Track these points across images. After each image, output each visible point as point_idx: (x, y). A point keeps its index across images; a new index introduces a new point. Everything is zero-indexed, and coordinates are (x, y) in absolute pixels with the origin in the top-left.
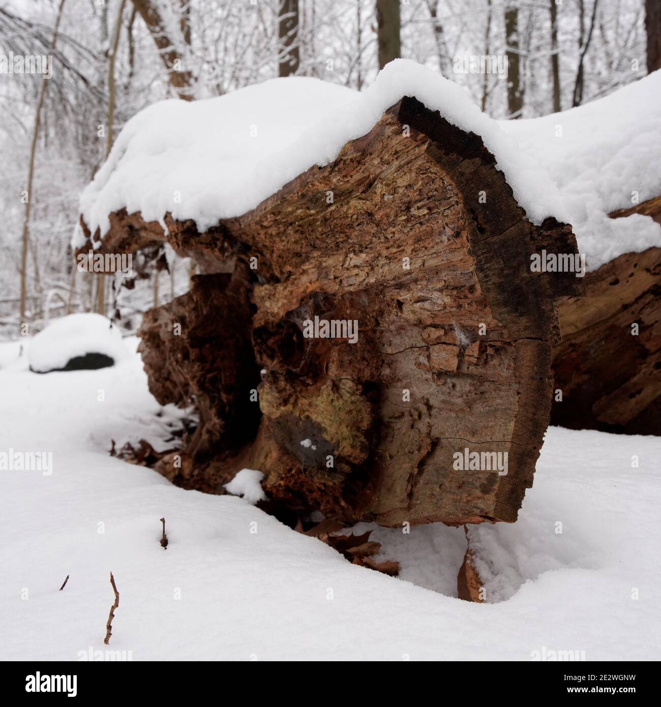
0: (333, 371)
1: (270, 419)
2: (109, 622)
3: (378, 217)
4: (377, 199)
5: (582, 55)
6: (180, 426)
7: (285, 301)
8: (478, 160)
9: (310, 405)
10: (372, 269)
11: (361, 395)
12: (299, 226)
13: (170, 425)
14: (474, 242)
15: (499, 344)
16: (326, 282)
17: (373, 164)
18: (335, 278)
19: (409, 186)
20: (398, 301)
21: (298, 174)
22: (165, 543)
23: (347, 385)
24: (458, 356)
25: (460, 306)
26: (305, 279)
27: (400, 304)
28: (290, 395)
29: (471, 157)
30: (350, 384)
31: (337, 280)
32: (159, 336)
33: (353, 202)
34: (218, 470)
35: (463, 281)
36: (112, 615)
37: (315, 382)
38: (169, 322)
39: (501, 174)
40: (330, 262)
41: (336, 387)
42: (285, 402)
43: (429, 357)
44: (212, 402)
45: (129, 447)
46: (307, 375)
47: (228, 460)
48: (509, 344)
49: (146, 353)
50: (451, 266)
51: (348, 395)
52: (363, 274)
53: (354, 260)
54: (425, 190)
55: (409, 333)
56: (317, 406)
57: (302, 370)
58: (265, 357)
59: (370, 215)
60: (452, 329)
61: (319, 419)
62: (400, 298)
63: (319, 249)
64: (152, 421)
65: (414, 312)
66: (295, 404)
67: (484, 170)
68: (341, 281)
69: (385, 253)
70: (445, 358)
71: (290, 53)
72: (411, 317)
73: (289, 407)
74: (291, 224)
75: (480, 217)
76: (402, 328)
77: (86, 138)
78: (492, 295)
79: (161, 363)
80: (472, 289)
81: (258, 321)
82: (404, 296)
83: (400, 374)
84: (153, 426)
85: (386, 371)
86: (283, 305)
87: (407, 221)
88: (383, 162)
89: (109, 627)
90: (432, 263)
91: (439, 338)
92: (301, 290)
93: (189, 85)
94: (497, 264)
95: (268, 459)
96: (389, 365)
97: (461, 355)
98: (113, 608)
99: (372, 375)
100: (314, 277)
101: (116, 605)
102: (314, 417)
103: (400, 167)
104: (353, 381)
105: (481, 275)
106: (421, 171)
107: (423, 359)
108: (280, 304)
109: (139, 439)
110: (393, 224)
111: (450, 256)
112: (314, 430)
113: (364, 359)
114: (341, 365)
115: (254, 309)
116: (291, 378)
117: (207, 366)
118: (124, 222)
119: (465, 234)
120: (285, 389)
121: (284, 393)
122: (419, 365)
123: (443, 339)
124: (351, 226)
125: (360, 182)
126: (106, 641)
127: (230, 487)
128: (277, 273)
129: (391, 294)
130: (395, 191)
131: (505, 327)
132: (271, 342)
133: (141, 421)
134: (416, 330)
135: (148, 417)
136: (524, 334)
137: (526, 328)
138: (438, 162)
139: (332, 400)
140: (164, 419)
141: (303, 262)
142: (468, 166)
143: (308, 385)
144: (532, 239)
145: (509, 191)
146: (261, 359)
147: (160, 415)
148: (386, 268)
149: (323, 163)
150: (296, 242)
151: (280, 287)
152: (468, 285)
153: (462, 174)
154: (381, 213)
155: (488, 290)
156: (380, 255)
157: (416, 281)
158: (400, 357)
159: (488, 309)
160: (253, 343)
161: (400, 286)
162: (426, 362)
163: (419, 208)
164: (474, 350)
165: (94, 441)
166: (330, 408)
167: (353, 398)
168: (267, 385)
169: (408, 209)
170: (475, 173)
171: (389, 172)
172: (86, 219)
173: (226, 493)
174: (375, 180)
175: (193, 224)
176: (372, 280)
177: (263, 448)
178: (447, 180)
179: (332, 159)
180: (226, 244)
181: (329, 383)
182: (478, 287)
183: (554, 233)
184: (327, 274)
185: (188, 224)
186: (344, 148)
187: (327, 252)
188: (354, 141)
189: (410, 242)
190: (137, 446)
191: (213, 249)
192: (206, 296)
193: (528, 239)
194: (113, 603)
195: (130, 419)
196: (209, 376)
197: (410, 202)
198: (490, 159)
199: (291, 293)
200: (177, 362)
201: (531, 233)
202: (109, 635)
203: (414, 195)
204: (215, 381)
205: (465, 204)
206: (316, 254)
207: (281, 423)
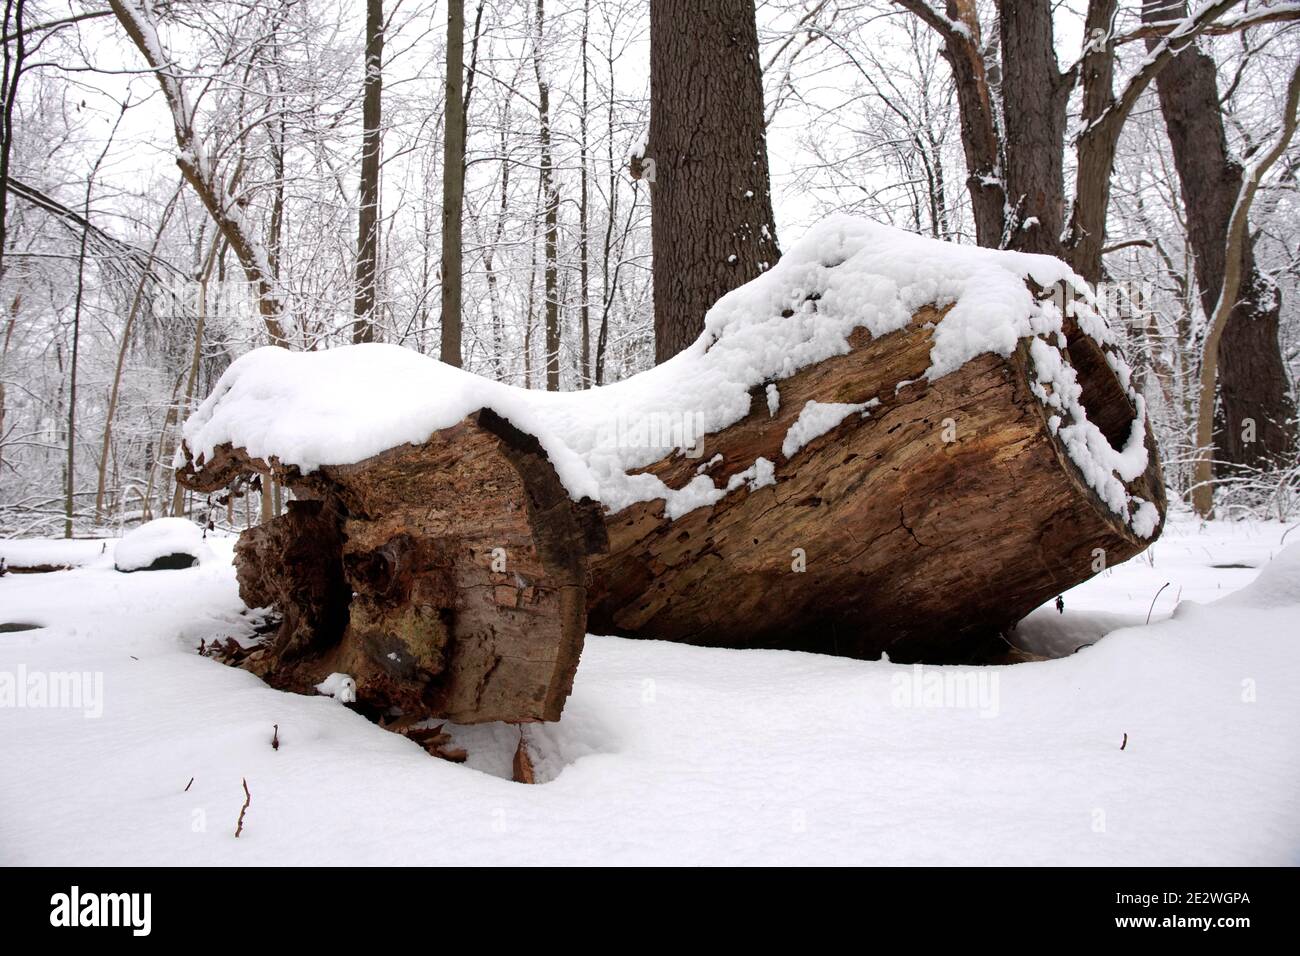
0: (415, 597)
1: (359, 633)
2: (241, 818)
3: (457, 486)
4: (458, 475)
5: (607, 310)
6: (263, 623)
7: (375, 538)
8: (535, 455)
9: (396, 624)
10: (451, 523)
11: (439, 619)
12: (392, 483)
13: (254, 623)
14: (532, 515)
15: (548, 589)
16: (411, 527)
17: (456, 450)
18: (420, 525)
19: (484, 469)
20: (471, 550)
21: (394, 446)
22: (276, 745)
23: (427, 610)
24: (517, 595)
25: (519, 560)
26: (393, 522)
27: (472, 553)
28: (378, 615)
29: (530, 452)
30: (430, 610)
31: (422, 528)
32: (254, 551)
33: (438, 474)
34: (307, 670)
35: (522, 542)
36: (243, 813)
37: (399, 605)
38: (265, 541)
39: (552, 465)
40: (416, 512)
41: (418, 612)
42: (374, 620)
43: (494, 594)
44: (302, 610)
45: (216, 644)
46: (392, 598)
47: (315, 661)
48: (555, 589)
49: (242, 566)
50: (514, 531)
51: (428, 619)
52: (443, 527)
53: (435, 514)
54: (496, 473)
55: (479, 574)
56: (401, 626)
57: (388, 594)
58: (354, 579)
59: (452, 484)
60: (512, 575)
61: (404, 637)
62: (473, 549)
63: (407, 502)
64: (237, 619)
65: (484, 560)
66: (382, 623)
67: (539, 462)
68: (424, 529)
69: (461, 512)
70: (506, 596)
71: (366, 292)
72: (481, 564)
73: (377, 625)
74: (384, 479)
75: (536, 497)
76: (473, 569)
77: (173, 349)
78: (544, 554)
79: (255, 575)
80: (529, 549)
81: (348, 548)
82: (476, 547)
83: (470, 604)
84: (238, 624)
85: (459, 601)
86: (374, 540)
87: (481, 493)
88: (464, 449)
89: (240, 823)
90: (499, 526)
91: (503, 581)
92: (389, 531)
93: (276, 313)
94: (548, 532)
95: (355, 664)
96: (462, 597)
97: (519, 595)
98: (245, 807)
99: (448, 604)
100: (402, 522)
101: (248, 804)
102: (399, 634)
103: (477, 457)
104: (432, 607)
105: (536, 539)
106: (492, 460)
107: (489, 595)
108: (370, 539)
109: (226, 637)
110: (469, 493)
111: (513, 523)
112: (400, 646)
113: (441, 591)
114: (422, 593)
115: (345, 538)
116: (379, 600)
117: (299, 580)
118: (229, 454)
119: (524, 509)
120: (374, 610)
121: (372, 614)
122: (486, 599)
123: (506, 582)
124: (435, 490)
125: (444, 460)
126: (237, 835)
127: (321, 687)
128: (368, 513)
129: (465, 544)
130: (472, 471)
131: (553, 577)
132: (360, 567)
133: (227, 620)
134: (484, 572)
135: (233, 616)
136: (567, 582)
137: (568, 578)
138: (507, 456)
139: (415, 622)
140: (248, 617)
141: (392, 510)
142: (527, 459)
143: (393, 607)
144: (573, 512)
145: (557, 477)
146: (351, 580)
147: (244, 613)
148: (462, 524)
149: (416, 443)
150: (388, 494)
151: (371, 526)
152: (526, 545)
153: (523, 465)
154: (460, 484)
155: (541, 550)
156: (457, 513)
157: (486, 537)
158: (471, 591)
159: (540, 564)
160: (344, 566)
161: (473, 539)
162: (492, 597)
163: (490, 486)
164: (529, 592)
165: (184, 638)
166: (412, 628)
167: (432, 621)
168: (357, 605)
169: (482, 484)
170: (533, 464)
171: (469, 457)
172: (188, 444)
173: (317, 693)
174: (457, 460)
175: (297, 468)
176: (451, 532)
177: (349, 654)
178: (512, 469)
179: (424, 441)
180: (324, 486)
181: (413, 608)
182: (533, 547)
183: (588, 508)
184: (412, 523)
185: (293, 468)
186: (433, 434)
187: (413, 505)
188: (441, 431)
189: (483, 507)
190: (224, 643)
191: (312, 489)
192: (300, 521)
193: (570, 512)
194: (245, 804)
195: (216, 618)
196: (301, 589)
197: (483, 480)
198: (543, 454)
199: (381, 531)
200: (271, 575)
201: (572, 508)
202: (240, 829)
203: (486, 476)
204: (305, 593)
205: (525, 487)
206: (404, 505)
207: (370, 638)
